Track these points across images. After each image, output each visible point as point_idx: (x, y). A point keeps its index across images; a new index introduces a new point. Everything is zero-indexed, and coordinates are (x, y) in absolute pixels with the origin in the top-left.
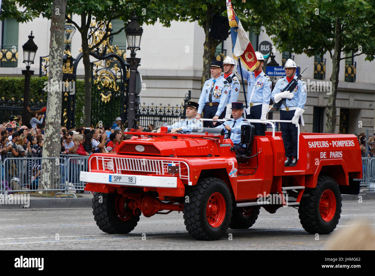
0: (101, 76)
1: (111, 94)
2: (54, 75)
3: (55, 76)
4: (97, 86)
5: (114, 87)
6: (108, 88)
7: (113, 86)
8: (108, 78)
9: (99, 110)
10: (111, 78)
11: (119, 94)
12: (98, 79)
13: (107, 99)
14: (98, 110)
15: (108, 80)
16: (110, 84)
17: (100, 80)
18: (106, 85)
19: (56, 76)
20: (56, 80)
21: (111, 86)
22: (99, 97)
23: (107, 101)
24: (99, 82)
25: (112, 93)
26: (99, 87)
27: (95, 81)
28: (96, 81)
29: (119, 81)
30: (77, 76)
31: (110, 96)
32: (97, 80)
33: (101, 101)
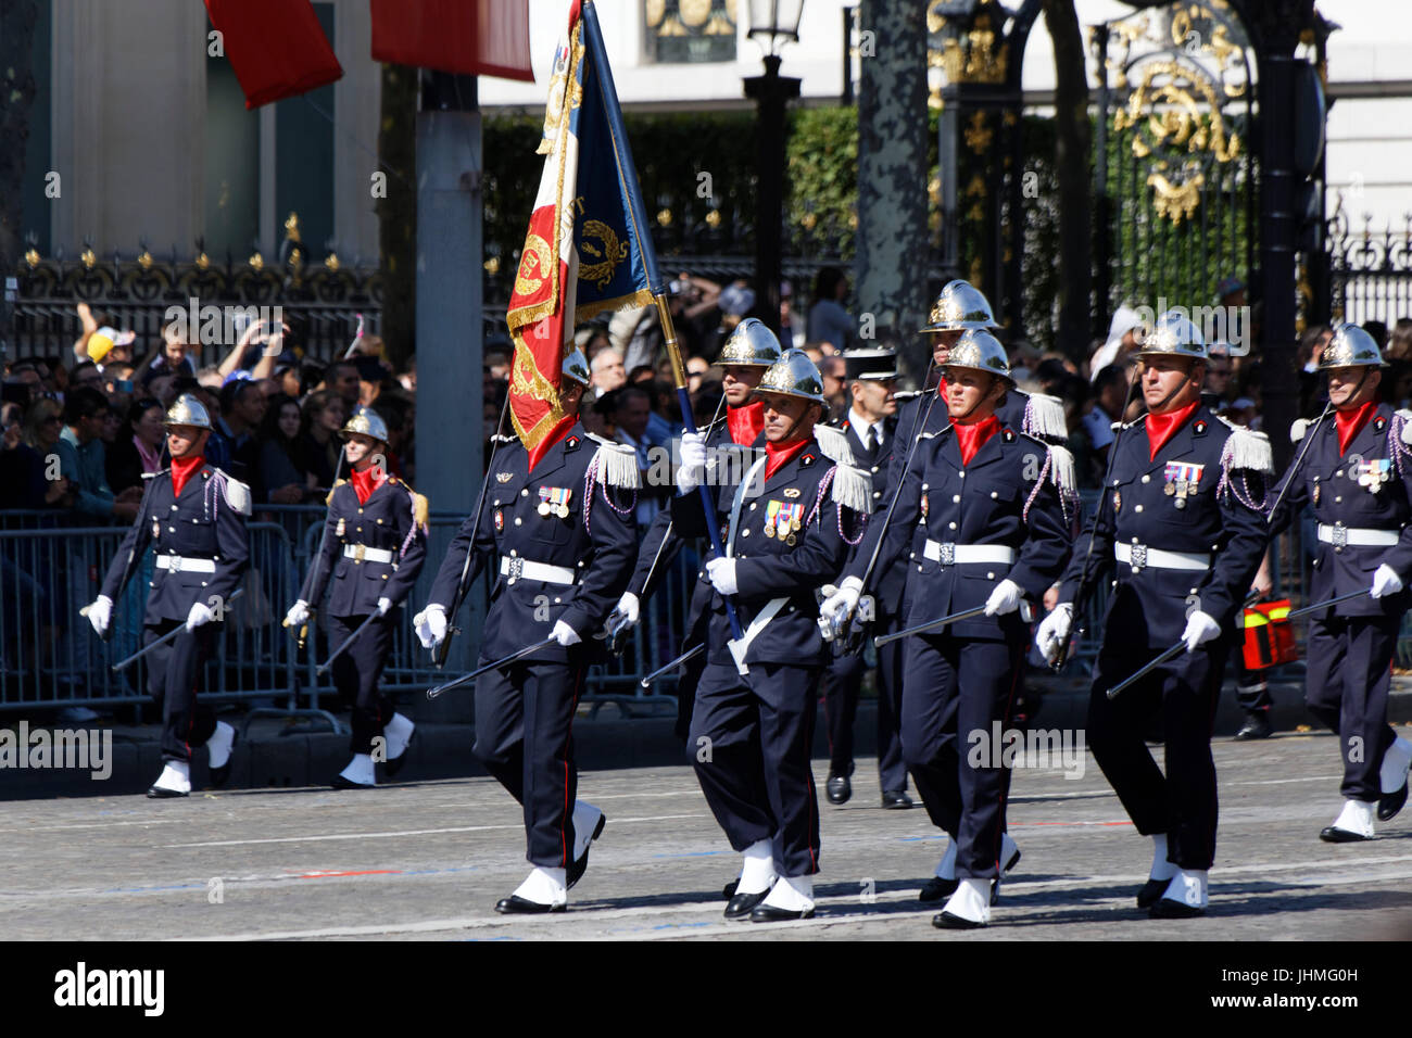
0: (1149, 89)
1: (1199, 179)
2: (885, 94)
3: (889, 102)
4: (1128, 137)
5: (1217, 143)
6: (1183, 148)
7: (1209, 136)
8: (1184, 97)
9: (1143, 259)
10: (1199, 98)
11: (1241, 176)
12: (1136, 106)
13: (1182, 199)
14: (1137, 260)
15: (1187, 110)
16: (1193, 129)
17: (1146, 110)
18: (1173, 134)
19: (894, 100)
20: (895, 118)
21: (1199, 139)
22: (1143, 191)
23: (1184, 213)
24: (1143, 120)
25: (1207, 173)
26: (1142, 141)
27: (1119, 114)
28: (1126, 116)
29: (1237, 109)
30: (1027, 98)
31: (1197, 187)
32: (1128, 109)
33: (1151, 213)
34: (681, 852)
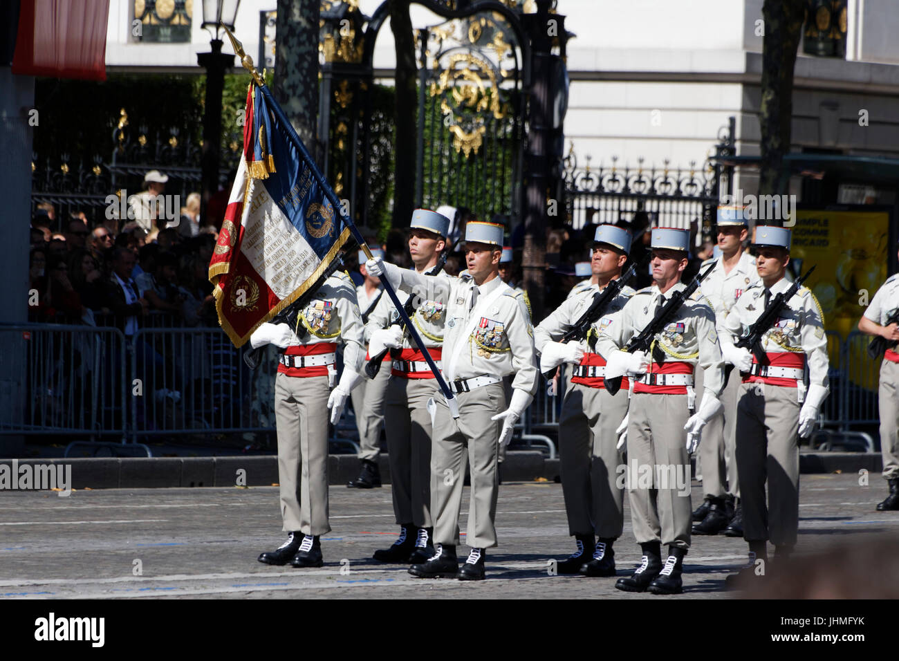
0: (453, 71)
1: (483, 130)
2: (291, 67)
3: (293, 72)
4: (438, 102)
5: (495, 107)
6: (473, 109)
7: (490, 102)
8: (475, 76)
9: (446, 179)
10: (484, 77)
11: (509, 129)
12: (444, 81)
13: (471, 141)
14: (441, 179)
15: (476, 85)
16: (480, 97)
17: (451, 83)
18: (467, 99)
19: (296, 71)
20: (297, 82)
21: (484, 104)
22: (447, 136)
23: (472, 150)
24: (448, 90)
25: (488, 126)
26: (448, 104)
27: (434, 86)
28: (438, 87)
29: (508, 85)
30: (376, 74)
31: (482, 134)
32: (439, 83)
33: (452, 149)
34: (153, 543)
